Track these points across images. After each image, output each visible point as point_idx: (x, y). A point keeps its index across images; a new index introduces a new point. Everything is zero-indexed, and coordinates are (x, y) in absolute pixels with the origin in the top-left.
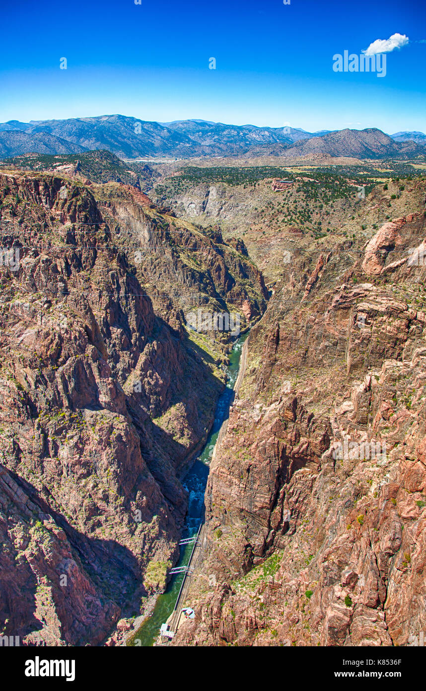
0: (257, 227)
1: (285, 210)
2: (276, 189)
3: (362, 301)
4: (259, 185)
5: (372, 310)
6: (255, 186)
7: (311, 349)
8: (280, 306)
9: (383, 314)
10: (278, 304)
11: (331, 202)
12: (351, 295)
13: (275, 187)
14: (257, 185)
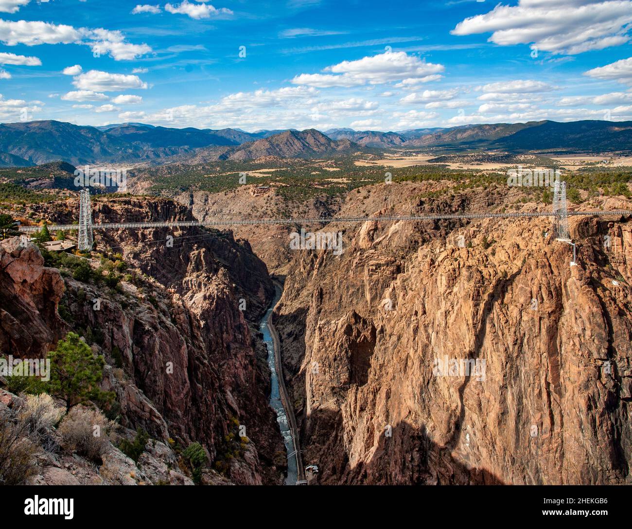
0: (248, 228)
1: (270, 212)
2: (255, 195)
3: (371, 260)
4: (238, 191)
5: (378, 264)
6: (235, 193)
7: (344, 296)
8: (296, 286)
9: (383, 265)
10: (294, 284)
11: (305, 203)
12: (364, 257)
13: (254, 193)
14: (236, 192)
